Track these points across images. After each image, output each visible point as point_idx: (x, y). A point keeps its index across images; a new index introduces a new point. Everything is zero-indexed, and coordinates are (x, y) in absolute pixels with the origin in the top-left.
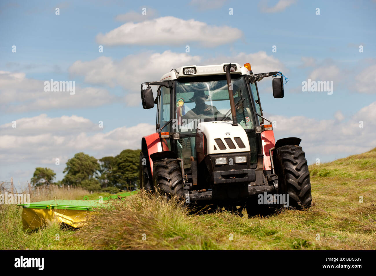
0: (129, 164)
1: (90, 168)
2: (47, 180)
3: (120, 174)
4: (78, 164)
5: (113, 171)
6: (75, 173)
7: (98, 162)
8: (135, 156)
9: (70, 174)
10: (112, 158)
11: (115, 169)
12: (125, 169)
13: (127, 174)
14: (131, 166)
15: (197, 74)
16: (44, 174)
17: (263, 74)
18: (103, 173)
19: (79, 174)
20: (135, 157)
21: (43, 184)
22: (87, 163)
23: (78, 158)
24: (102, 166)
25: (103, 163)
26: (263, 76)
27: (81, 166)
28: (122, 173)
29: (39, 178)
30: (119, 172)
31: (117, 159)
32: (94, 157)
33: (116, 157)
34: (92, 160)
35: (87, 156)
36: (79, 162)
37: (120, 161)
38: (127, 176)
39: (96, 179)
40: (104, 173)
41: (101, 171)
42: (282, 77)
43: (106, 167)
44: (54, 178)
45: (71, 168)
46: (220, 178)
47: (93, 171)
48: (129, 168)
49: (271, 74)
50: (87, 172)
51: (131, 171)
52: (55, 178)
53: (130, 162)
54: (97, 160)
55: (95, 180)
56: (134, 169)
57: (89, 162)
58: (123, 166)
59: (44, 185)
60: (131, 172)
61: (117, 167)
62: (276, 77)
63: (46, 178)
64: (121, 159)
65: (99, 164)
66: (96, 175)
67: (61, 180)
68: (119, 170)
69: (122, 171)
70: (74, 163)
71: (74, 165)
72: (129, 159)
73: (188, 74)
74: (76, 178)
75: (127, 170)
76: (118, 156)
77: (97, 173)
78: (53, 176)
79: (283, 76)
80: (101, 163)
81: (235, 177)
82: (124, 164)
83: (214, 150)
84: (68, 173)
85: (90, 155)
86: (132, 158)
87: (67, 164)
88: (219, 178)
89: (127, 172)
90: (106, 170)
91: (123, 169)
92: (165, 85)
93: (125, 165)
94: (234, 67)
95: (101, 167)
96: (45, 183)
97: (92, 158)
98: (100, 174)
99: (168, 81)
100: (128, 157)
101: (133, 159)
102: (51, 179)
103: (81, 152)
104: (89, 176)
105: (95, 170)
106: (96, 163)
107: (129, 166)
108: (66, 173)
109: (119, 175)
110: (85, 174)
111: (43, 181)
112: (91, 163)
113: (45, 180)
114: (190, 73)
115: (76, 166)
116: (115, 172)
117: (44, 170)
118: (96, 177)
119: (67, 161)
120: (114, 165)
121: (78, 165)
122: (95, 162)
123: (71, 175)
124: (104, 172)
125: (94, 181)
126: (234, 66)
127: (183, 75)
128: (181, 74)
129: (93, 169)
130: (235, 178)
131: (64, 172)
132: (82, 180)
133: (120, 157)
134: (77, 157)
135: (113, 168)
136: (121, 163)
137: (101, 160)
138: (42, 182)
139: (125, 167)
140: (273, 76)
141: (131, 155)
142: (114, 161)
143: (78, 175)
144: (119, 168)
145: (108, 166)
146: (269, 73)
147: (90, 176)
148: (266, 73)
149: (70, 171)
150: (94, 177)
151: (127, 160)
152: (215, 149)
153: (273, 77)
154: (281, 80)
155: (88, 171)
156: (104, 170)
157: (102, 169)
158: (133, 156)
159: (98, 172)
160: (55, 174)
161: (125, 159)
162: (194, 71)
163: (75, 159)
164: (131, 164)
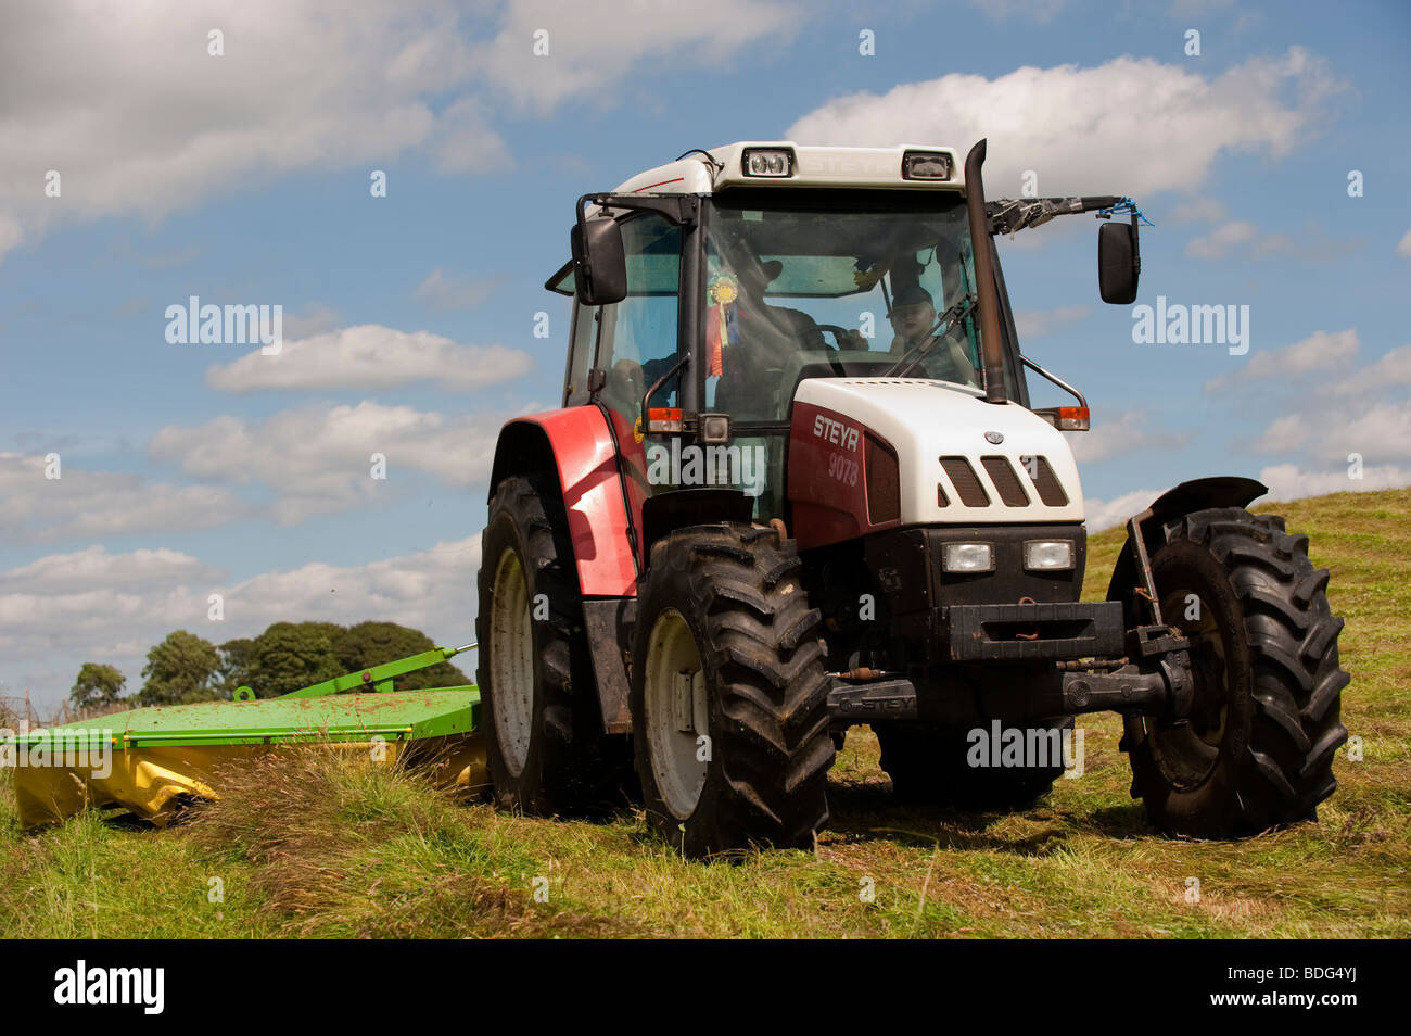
0: (285, 655)
1: (201, 666)
2: (107, 693)
3: (266, 677)
4: (175, 656)
5: (250, 671)
6: (168, 676)
7: (218, 652)
8: (299, 636)
9: (158, 678)
10: (248, 641)
11: (255, 666)
12: (277, 667)
13: (283, 678)
14: (290, 660)
15: (796, 178)
16: (100, 678)
17: (1057, 201)
18: (228, 676)
19: (178, 679)
20: (297, 640)
21: (97, 701)
22: (195, 654)
23: (174, 644)
24: (227, 660)
25: (229, 653)
26: (1055, 208)
27: (180, 661)
28: (271, 676)
29: (89, 688)
30: (264, 673)
31: (259, 643)
32: (209, 640)
33: (257, 640)
34: (205, 647)
35: (194, 638)
36: (176, 651)
37: (267, 649)
38: (282, 681)
39: (215, 690)
40: (232, 677)
41: (224, 672)
42: (1135, 218)
43: (235, 663)
44: (122, 688)
45: (158, 665)
46: (977, 634)
47: (206, 673)
48: (285, 665)
49: (1089, 204)
50: (193, 674)
51: (291, 671)
52: (125, 687)
53: (288, 650)
54: (214, 648)
55: (213, 693)
56: (297, 667)
57: (198, 653)
58: (272, 659)
59: (102, 703)
60: (291, 674)
61: (259, 661)
62: (1109, 217)
63: (104, 687)
64: (267, 644)
65: (219, 656)
66: (214, 680)
67: (137, 692)
68: (264, 670)
69: (270, 670)
70: (166, 653)
71: (164, 658)
72: (284, 643)
73: (761, 176)
74: (170, 688)
75: (282, 669)
76: (261, 639)
77: (214, 676)
78: (119, 682)
79: (1140, 215)
80: (222, 654)
81: (1035, 636)
82: (273, 655)
83: (940, 506)
84: (153, 677)
85: (201, 636)
86: (291, 641)
87: (150, 656)
88: (974, 635)
89: (282, 674)
90: (235, 668)
91: (272, 668)
92: (668, 211)
93: (276, 658)
94: (942, 163)
95: (223, 663)
96: (103, 699)
97: (204, 642)
98: (222, 680)
99: (680, 198)
100: (283, 639)
101: (295, 643)
102: (115, 691)
103: (182, 628)
104: (197, 682)
105: (210, 669)
106: (214, 655)
107: (285, 660)
108: (148, 677)
109: (263, 679)
110: (190, 678)
111: (98, 693)
112: (203, 654)
113: (104, 692)
114: (768, 173)
115: (169, 661)
116: (254, 673)
117: (100, 671)
118: (215, 686)
119: (149, 651)
120: (252, 658)
121: (172, 659)
122: (210, 652)
123: (159, 682)
124: (230, 673)
125: (209, 695)
126: (943, 159)
127: (740, 177)
128: (733, 173)
129: (206, 668)
130: (1038, 638)
131: (143, 675)
132: (183, 692)
133: (266, 641)
134: (171, 641)
135: (250, 665)
136: (269, 653)
137: (223, 648)
138: (96, 696)
139: (275, 663)
140: (1097, 212)
141: (288, 635)
142: (252, 649)
143: (173, 681)
144: (265, 665)
145: (240, 661)
146: (1084, 200)
147: (201, 683)
148: (1069, 199)
149: (157, 672)
150: (209, 685)
151: (281, 645)
152: (943, 500)
153: (1097, 217)
154: (1131, 231)
155: (197, 671)
156: (230, 670)
157: (226, 666)
158: (294, 637)
159: (217, 673)
160: (124, 680)
161: (277, 644)
162: (786, 163)
163: (170, 647)
164: (290, 654)
